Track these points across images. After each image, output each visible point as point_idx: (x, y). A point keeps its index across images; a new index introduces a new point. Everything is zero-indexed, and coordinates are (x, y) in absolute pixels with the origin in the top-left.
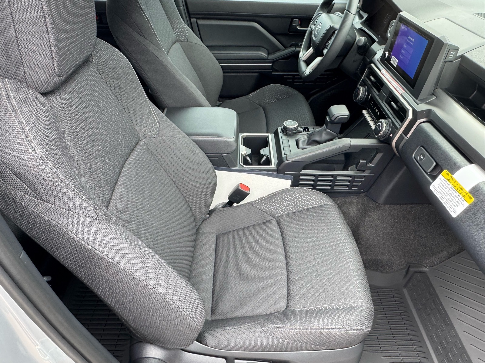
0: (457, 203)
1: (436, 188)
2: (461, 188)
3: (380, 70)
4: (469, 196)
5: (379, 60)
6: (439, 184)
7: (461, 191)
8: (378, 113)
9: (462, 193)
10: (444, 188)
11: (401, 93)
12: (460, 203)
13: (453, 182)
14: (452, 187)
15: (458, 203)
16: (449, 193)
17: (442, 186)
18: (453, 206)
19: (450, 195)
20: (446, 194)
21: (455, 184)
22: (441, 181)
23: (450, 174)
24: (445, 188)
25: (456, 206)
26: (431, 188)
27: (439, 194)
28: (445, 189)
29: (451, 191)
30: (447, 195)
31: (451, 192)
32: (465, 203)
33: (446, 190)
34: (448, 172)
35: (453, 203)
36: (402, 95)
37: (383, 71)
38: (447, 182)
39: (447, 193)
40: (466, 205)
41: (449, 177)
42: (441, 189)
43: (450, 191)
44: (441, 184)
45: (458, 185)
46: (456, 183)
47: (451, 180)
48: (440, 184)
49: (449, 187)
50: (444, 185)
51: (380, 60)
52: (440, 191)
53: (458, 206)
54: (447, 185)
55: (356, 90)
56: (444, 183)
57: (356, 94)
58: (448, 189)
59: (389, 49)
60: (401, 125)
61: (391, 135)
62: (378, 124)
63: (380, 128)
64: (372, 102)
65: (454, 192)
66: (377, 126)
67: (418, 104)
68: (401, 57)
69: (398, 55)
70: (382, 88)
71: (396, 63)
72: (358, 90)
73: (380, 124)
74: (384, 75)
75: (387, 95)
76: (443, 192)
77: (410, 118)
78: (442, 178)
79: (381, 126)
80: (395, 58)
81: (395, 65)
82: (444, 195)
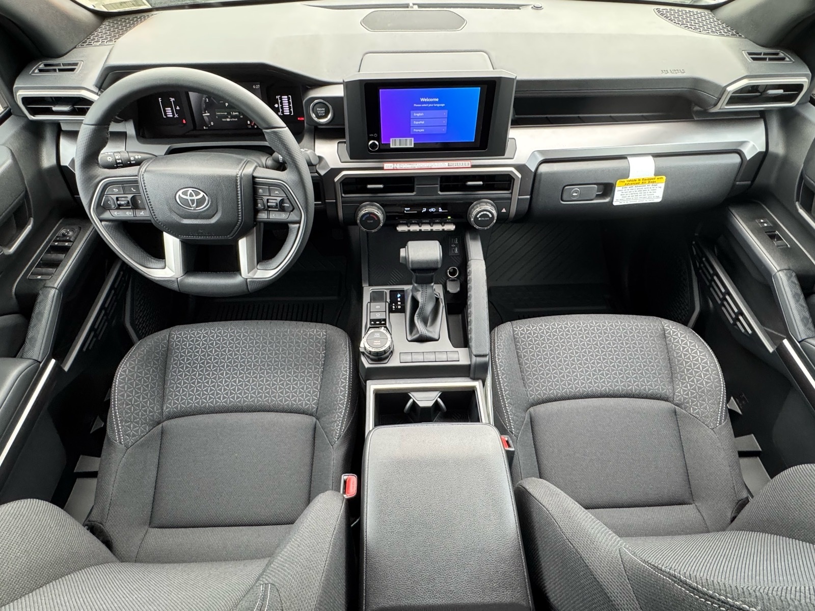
0: (652, 191)
1: (620, 200)
2: (645, 180)
4: (658, 179)
6: (621, 195)
7: (647, 181)
8: (441, 211)
9: (649, 182)
10: (628, 193)
11: (470, 166)
12: (655, 189)
13: (634, 182)
14: (636, 186)
15: (654, 190)
16: (637, 192)
17: (626, 194)
18: (650, 196)
19: (639, 192)
20: (634, 195)
21: (637, 182)
22: (621, 192)
23: (625, 180)
25: (654, 193)
26: (615, 203)
28: (630, 193)
30: (636, 195)
31: (639, 190)
32: (659, 185)
33: (632, 193)
34: (622, 180)
35: (649, 194)
36: (473, 166)
37: (387, 166)
40: (663, 185)
41: (625, 182)
43: (636, 190)
45: (641, 180)
46: (637, 180)
47: (630, 183)
48: (623, 194)
49: (632, 188)
50: (627, 191)
51: (351, 159)
52: (627, 198)
53: (655, 192)
54: (630, 188)
55: (364, 219)
56: (625, 190)
57: (372, 221)
58: (634, 190)
59: (370, 135)
60: (510, 191)
61: (504, 210)
62: (478, 216)
63: (490, 216)
64: (406, 209)
65: (641, 187)
66: (479, 219)
67: (512, 157)
68: (417, 130)
69: (405, 132)
70: (416, 183)
71: (409, 143)
72: (368, 215)
73: (485, 212)
74: (398, 168)
75: (439, 183)
76: (630, 195)
77: (519, 176)
78: (620, 188)
79: (488, 213)
80: (401, 139)
81: (408, 146)
82: (634, 197)
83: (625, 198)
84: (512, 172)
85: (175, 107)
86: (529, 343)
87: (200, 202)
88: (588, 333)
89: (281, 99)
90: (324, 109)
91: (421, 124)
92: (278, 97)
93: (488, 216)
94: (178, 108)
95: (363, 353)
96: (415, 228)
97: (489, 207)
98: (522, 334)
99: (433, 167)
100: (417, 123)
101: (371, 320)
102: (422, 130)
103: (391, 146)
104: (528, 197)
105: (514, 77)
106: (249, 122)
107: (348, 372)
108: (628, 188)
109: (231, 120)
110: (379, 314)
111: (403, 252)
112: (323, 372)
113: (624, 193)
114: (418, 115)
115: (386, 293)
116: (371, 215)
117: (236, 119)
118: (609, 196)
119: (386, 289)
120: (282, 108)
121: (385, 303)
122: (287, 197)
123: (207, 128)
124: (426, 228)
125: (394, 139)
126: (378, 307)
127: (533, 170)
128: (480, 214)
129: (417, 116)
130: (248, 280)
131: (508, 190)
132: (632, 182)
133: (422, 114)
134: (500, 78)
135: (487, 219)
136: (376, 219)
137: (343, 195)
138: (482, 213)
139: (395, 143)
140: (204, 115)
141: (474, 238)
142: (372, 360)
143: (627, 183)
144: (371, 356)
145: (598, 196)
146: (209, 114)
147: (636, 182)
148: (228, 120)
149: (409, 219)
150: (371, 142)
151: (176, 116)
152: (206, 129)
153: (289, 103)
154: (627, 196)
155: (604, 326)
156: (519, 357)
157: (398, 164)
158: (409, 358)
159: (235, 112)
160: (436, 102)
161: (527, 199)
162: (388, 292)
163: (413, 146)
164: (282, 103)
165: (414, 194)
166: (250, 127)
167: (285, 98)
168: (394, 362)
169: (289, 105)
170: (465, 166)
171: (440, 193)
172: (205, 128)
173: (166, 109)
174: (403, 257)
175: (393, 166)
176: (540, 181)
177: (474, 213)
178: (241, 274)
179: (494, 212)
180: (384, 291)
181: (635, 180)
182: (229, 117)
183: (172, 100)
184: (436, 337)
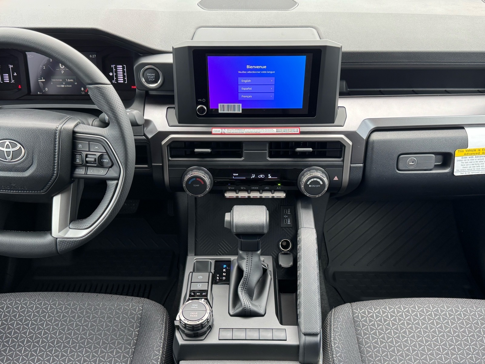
1: (462, 170)
3: (210, 133)
5: (177, 124)
6: (462, 165)
8: (270, 177)
10: (469, 164)
11: (298, 132)
13: (474, 152)
14: (477, 156)
16: (478, 163)
17: (466, 164)
19: (480, 163)
20: (476, 166)
22: (461, 161)
23: (464, 150)
24: (470, 162)
26: (456, 174)
27: (469, 172)
28: (471, 164)
29: (478, 159)
30: (478, 165)
31: (480, 160)
33: (473, 163)
34: (461, 150)
36: (302, 133)
37: (215, 130)
38: (468, 157)
39: (476, 164)
41: (465, 152)
42: (467, 166)
43: (477, 161)
44: (463, 163)
45: (481, 150)
46: (477, 150)
47: (470, 152)
49: (473, 159)
50: (467, 161)
51: (179, 123)
52: (468, 168)
54: (470, 159)
55: (190, 183)
56: (465, 160)
57: (198, 185)
58: (475, 161)
59: (199, 100)
60: (342, 159)
61: (336, 178)
62: (308, 183)
63: (321, 183)
64: (234, 174)
65: (482, 158)
66: (310, 186)
67: (343, 125)
68: (245, 97)
69: (233, 98)
70: (244, 148)
71: (237, 109)
72: (195, 179)
73: (315, 179)
74: (226, 133)
75: (267, 149)
76: (472, 166)
77: (351, 143)
78: (460, 158)
79: (319, 180)
80: (229, 104)
81: (236, 112)
82: (476, 168)
83: (466, 169)
84: (342, 138)
85: (13, 73)
86: (371, 328)
87: (16, 154)
88: (439, 319)
89: (116, 68)
90: (154, 75)
91: (248, 90)
92: (113, 66)
93: (319, 183)
94: (15, 74)
95: (178, 327)
96: (243, 195)
97: (319, 174)
98: (362, 317)
99: (261, 133)
100: (244, 89)
101: (191, 291)
102: (249, 97)
103: (220, 112)
104: (362, 165)
105: (339, 46)
106: (82, 89)
107: (161, 352)
108: (468, 158)
109: (66, 86)
110: (201, 285)
111: (227, 217)
112: (134, 353)
113: (464, 164)
114: (246, 81)
115: (211, 262)
116: (197, 179)
117: (71, 86)
118: (449, 166)
119: (211, 259)
120: (116, 76)
121: (208, 273)
122: (107, 152)
123: (41, 93)
124: (255, 195)
125: (222, 104)
126: (200, 277)
127: (365, 137)
128: (310, 181)
129: (244, 82)
130: (58, 239)
131: (340, 157)
132: (472, 152)
133: (250, 81)
134: (325, 47)
135: (318, 186)
136: (203, 183)
137: (170, 159)
138: (312, 180)
139: (223, 108)
140: (39, 81)
141: (306, 207)
142: (187, 335)
143: (466, 153)
144: (186, 331)
145: (437, 167)
146: (44, 80)
147: (476, 152)
148: (63, 86)
149: (237, 186)
150: (199, 107)
151: (13, 81)
152: (39, 95)
153: (124, 72)
154: (468, 166)
155: (457, 311)
156: (359, 343)
157: (226, 129)
158: (228, 335)
159: (70, 79)
160: (264, 70)
161: (360, 167)
162: (213, 262)
163: (241, 112)
164: (116, 72)
165: (243, 159)
166: (83, 93)
167: (120, 67)
168: (212, 339)
169: (123, 74)
170: (294, 133)
171: (269, 159)
172: (39, 93)
173: (4, 75)
174: (227, 222)
175: (221, 131)
176: (372, 149)
177: (304, 180)
178: (51, 234)
179: (325, 179)
180: (209, 261)
181: (475, 150)
182: (64, 83)
183: (11, 66)
184: (262, 312)
